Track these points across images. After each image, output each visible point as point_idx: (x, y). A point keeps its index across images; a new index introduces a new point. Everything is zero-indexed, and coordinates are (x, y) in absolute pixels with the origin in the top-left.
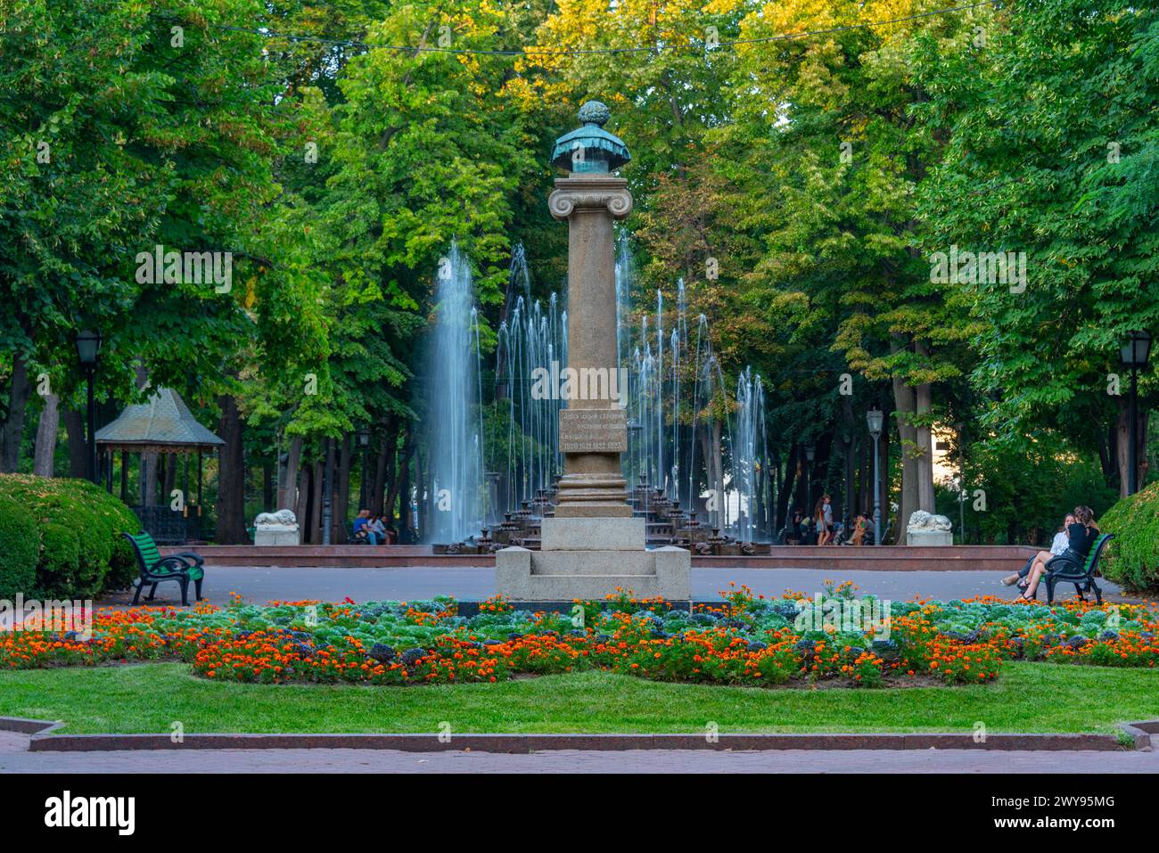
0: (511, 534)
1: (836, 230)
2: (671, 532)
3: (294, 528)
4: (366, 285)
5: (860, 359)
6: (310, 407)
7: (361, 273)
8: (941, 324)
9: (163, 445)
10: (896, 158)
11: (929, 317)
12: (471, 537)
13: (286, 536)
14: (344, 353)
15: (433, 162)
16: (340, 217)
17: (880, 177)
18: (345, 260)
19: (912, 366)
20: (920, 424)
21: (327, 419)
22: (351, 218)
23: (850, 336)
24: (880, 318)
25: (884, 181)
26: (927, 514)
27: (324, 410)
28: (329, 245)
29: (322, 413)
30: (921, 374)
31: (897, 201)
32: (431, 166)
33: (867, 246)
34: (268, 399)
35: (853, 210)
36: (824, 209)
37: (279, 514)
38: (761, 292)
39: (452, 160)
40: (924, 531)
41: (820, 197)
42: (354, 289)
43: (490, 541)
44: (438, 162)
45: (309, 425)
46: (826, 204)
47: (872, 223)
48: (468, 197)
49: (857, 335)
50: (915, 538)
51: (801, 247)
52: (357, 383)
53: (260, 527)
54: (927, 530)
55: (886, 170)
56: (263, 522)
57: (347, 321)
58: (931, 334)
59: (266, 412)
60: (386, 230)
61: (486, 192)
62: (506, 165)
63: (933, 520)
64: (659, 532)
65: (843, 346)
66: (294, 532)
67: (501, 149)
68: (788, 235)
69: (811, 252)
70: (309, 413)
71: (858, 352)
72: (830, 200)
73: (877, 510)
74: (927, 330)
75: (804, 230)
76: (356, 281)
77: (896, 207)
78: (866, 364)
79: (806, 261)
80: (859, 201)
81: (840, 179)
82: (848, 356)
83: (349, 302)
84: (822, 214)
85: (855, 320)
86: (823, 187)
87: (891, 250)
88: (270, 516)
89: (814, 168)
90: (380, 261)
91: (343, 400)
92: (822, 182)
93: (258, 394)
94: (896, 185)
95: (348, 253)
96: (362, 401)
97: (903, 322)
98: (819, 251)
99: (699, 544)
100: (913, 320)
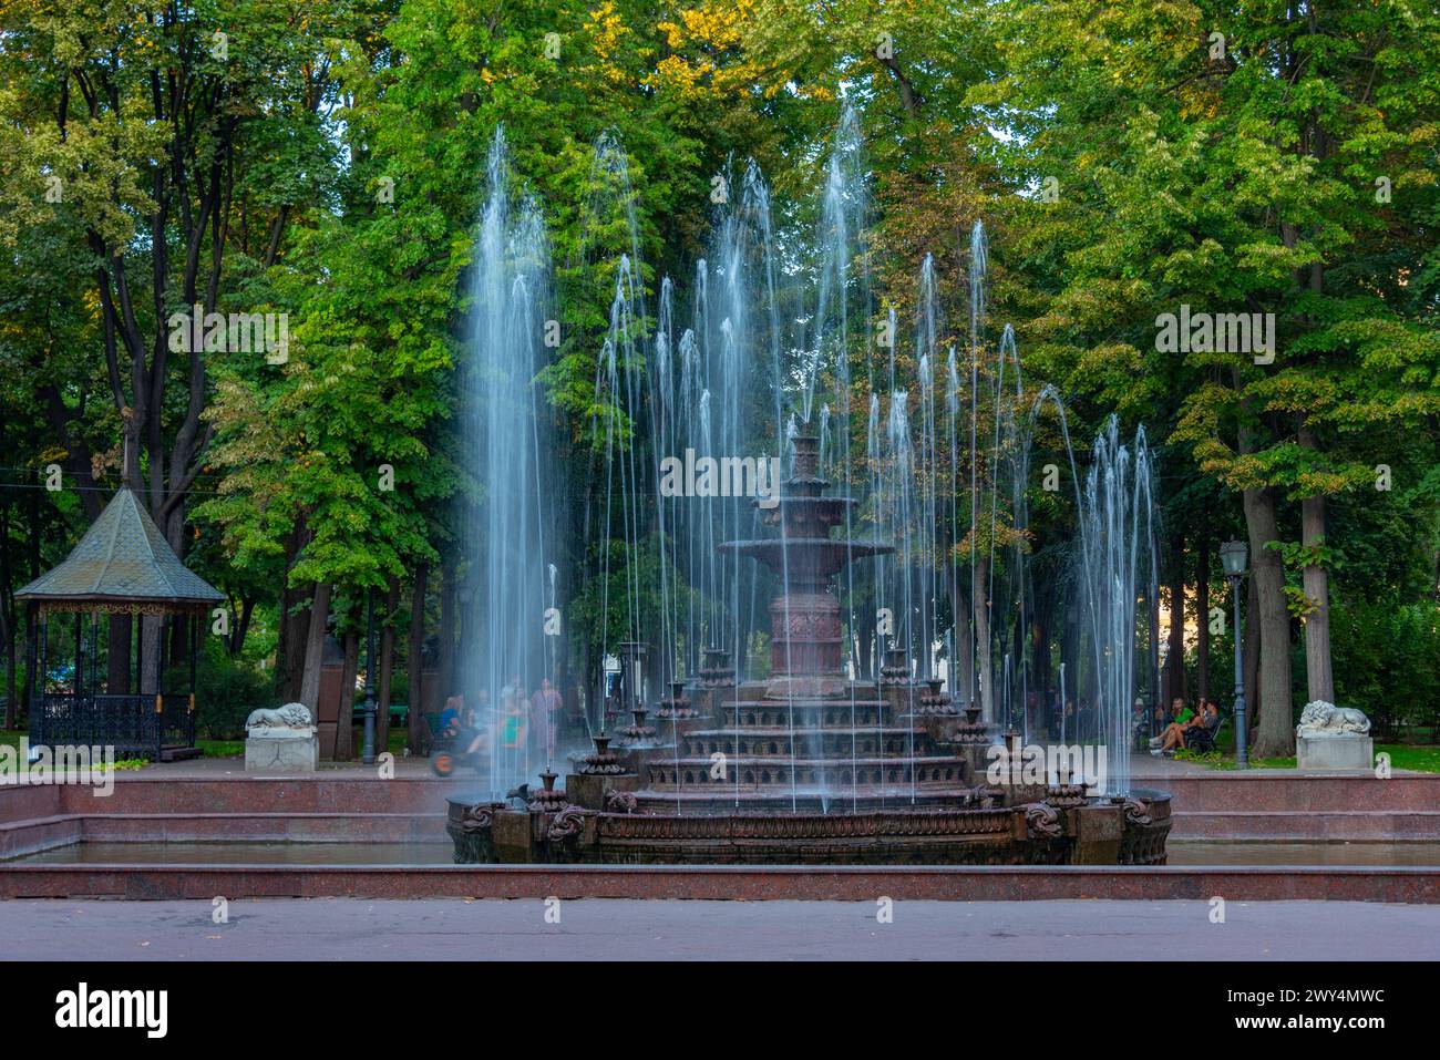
0: (608, 783)
1: (1189, 238)
2: (961, 776)
3: (307, 733)
4: (425, 345)
5: (1217, 455)
6: (332, 538)
7: (418, 326)
8: (1349, 397)
9: (124, 601)
10: (1283, 123)
11: (1331, 387)
12: (524, 788)
13: (295, 746)
14: (391, 453)
15: (530, 147)
16: (385, 239)
17: (1259, 150)
18: (391, 304)
19: (1302, 467)
20: (1310, 561)
21: (361, 557)
22: (403, 240)
23: (1201, 419)
24: (1249, 389)
25: (1267, 157)
26: (1330, 707)
27: (354, 542)
28: (366, 280)
29: (351, 547)
30: (1319, 479)
31: (1292, 186)
32: (527, 153)
33: (1242, 263)
34: (264, 525)
35: (1215, 205)
36: (1171, 200)
37: (284, 710)
38: (1057, 349)
39: (561, 146)
40: (1325, 733)
41: (1162, 180)
42: (408, 351)
43: (558, 799)
44: (538, 147)
45: (327, 566)
46: (1173, 193)
47: (1245, 227)
48: (583, 198)
49: (1212, 419)
50: (1311, 746)
51: (1128, 269)
52: (417, 502)
53: (254, 732)
54: (1332, 731)
55: (1268, 141)
56: (258, 724)
57: (397, 404)
58: (1336, 414)
59: (256, 545)
60: (455, 254)
61: (613, 190)
62: (650, 163)
63: (1340, 717)
64: (936, 777)
65: (1191, 434)
66: (307, 740)
67: (643, 136)
68: (1106, 252)
69: (1145, 276)
70: (329, 547)
71: (1216, 445)
72: (1179, 186)
73: (1239, 699)
74: (1330, 407)
75: (1132, 240)
76: (410, 338)
77: (1293, 195)
78: (1227, 464)
79: (1138, 290)
80: (1221, 194)
81: (1196, 151)
82: (1198, 451)
83: (398, 372)
84: (1166, 209)
85: (1208, 394)
86: (1168, 164)
87: (1282, 269)
88: (270, 714)
89: (1152, 134)
90: (445, 304)
91: (389, 527)
92: (1166, 156)
93: (249, 517)
94: (1287, 165)
95: (398, 294)
96: (424, 530)
97: (1291, 394)
98: (1161, 272)
99: (1031, 807)
100: (1309, 391)
